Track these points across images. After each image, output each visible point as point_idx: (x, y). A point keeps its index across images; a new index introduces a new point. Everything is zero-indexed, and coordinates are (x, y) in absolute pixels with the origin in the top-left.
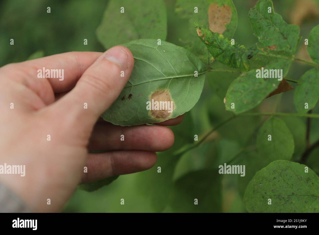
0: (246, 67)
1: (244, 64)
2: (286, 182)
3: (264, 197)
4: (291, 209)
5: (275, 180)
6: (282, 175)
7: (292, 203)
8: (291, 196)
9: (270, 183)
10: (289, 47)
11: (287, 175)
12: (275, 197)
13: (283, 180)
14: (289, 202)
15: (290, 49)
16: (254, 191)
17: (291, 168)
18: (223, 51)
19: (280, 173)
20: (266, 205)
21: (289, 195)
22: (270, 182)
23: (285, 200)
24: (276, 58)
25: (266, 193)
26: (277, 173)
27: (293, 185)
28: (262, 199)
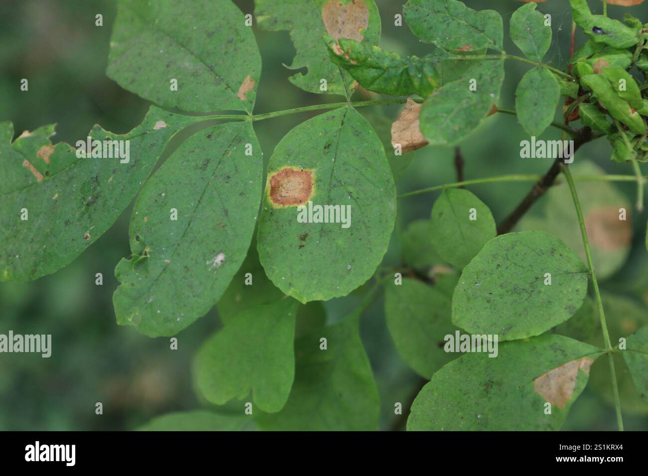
0: (433, 83)
1: (429, 79)
2: (519, 266)
3: (490, 301)
4: (541, 301)
5: (499, 268)
6: (509, 257)
7: (540, 292)
8: (535, 283)
9: (493, 276)
10: (492, 42)
11: (517, 254)
12: (510, 293)
13: (513, 265)
14: (535, 292)
15: (495, 43)
16: (469, 299)
17: (520, 242)
18: (385, 71)
19: (504, 256)
20: (498, 311)
21: (532, 283)
22: (492, 274)
23: (527, 292)
24: (478, 61)
25: (491, 294)
26: (501, 257)
27: (532, 266)
28: (488, 305)
